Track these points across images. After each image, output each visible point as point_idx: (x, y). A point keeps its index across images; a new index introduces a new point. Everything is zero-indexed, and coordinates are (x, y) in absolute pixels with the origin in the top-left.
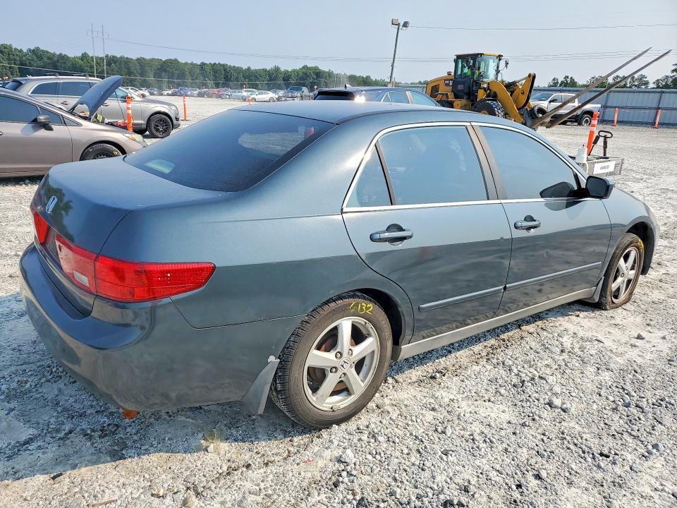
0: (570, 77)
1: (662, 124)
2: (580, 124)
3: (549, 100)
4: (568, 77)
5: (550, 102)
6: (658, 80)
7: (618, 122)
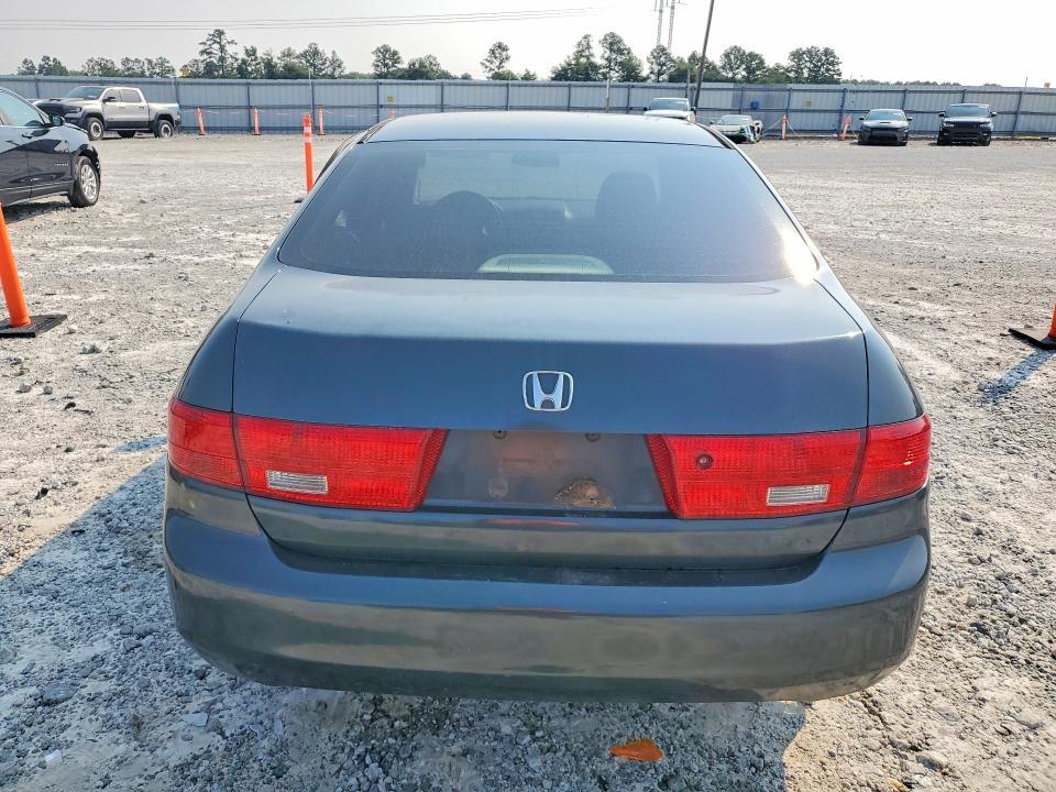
0: (51, 59)
1: (265, 130)
2: (158, 135)
3: (101, 98)
4: (48, 58)
5: (104, 101)
6: (186, 66)
7: (207, 129)
